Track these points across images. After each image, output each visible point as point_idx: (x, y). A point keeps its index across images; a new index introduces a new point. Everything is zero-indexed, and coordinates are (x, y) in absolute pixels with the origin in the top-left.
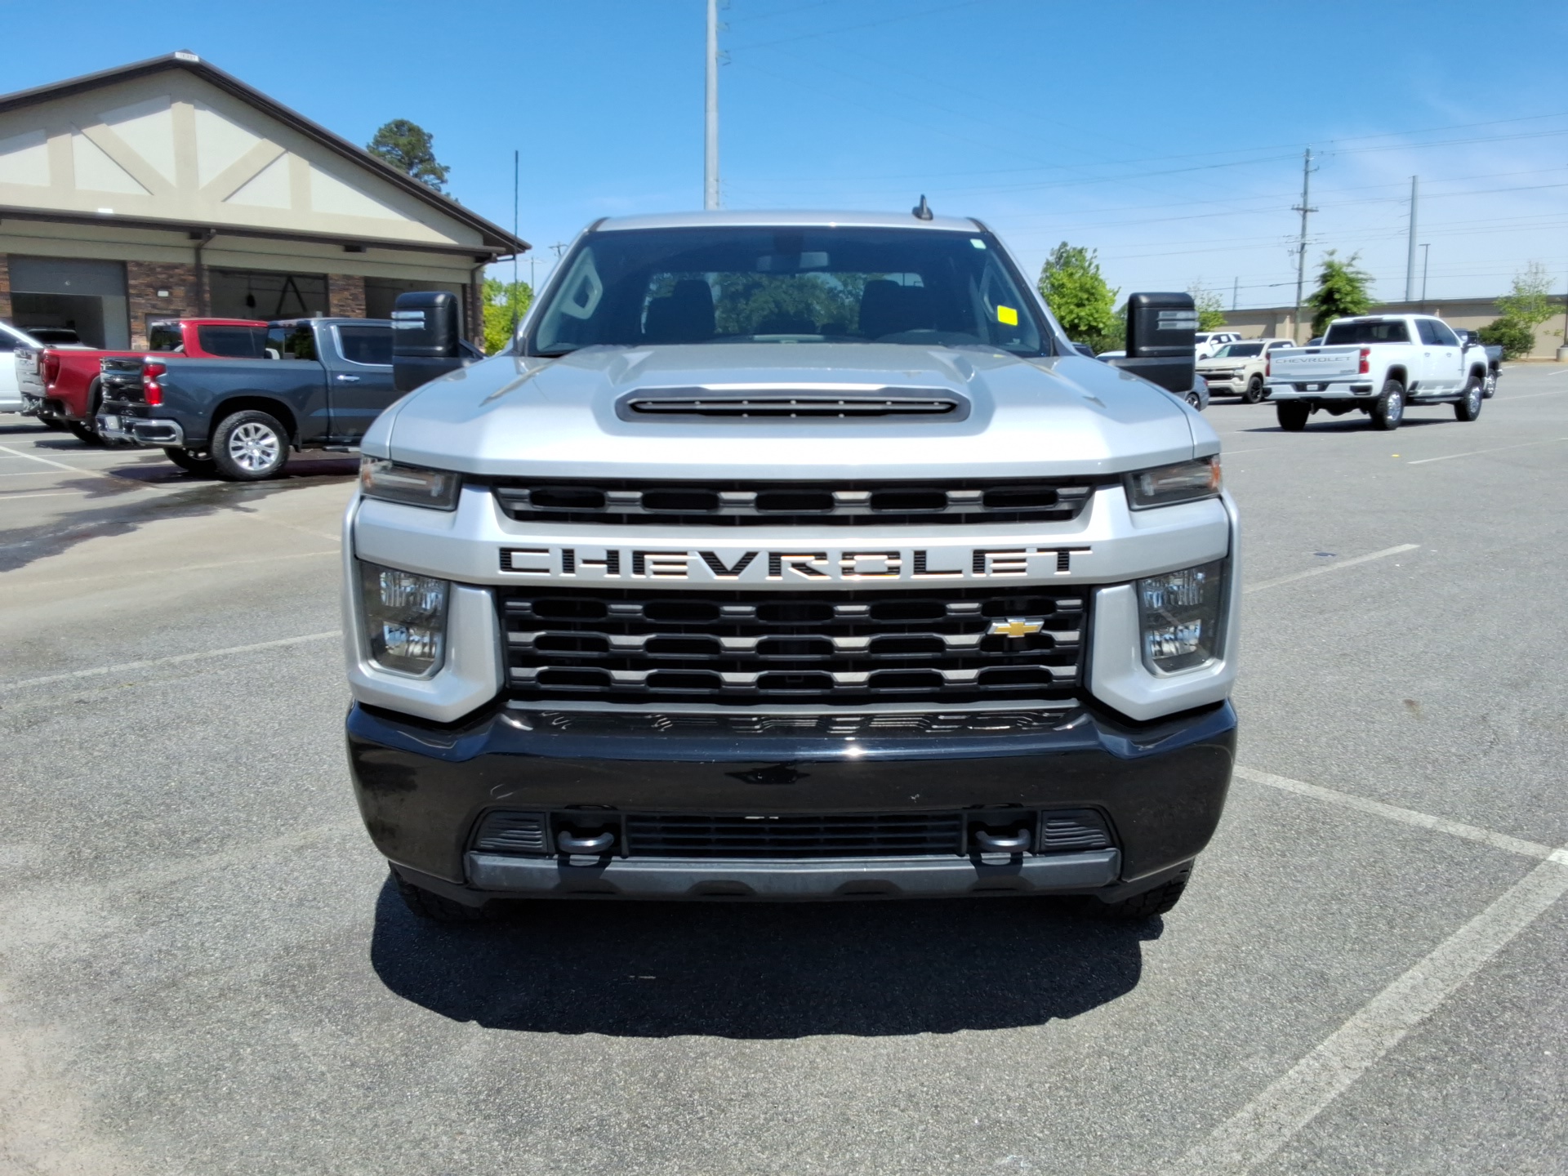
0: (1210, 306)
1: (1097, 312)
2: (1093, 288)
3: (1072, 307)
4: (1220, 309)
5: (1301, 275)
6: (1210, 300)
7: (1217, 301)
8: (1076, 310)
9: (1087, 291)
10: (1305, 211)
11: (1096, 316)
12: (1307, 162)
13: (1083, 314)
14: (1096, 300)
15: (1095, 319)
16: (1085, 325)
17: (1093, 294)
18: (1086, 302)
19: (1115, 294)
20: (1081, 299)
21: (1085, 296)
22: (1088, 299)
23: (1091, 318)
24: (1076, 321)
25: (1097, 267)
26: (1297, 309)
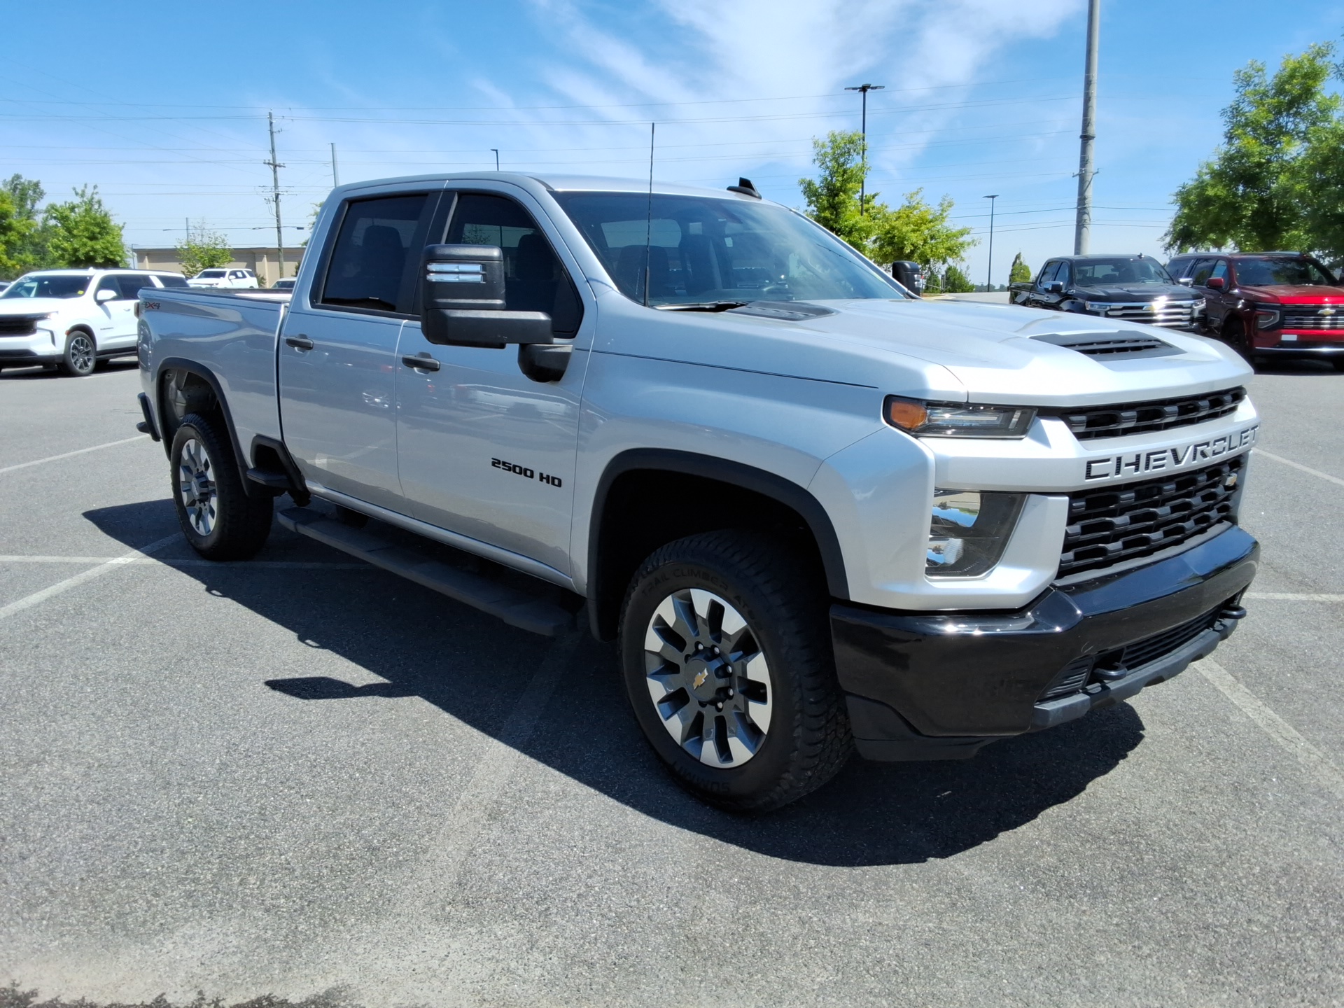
0: (217, 244)
1: (112, 246)
2: (103, 222)
3: (85, 240)
4: (227, 247)
5: (278, 221)
6: (216, 239)
7: (223, 241)
8: (90, 243)
9: (98, 225)
10: (275, 166)
11: (112, 249)
12: (271, 123)
13: (98, 247)
14: (107, 233)
15: (111, 252)
16: (102, 258)
17: (104, 228)
18: (99, 236)
19: (121, 229)
20: (93, 233)
21: (97, 230)
22: (99, 233)
23: (107, 252)
24: (92, 254)
25: (99, 202)
26: (279, 250)
